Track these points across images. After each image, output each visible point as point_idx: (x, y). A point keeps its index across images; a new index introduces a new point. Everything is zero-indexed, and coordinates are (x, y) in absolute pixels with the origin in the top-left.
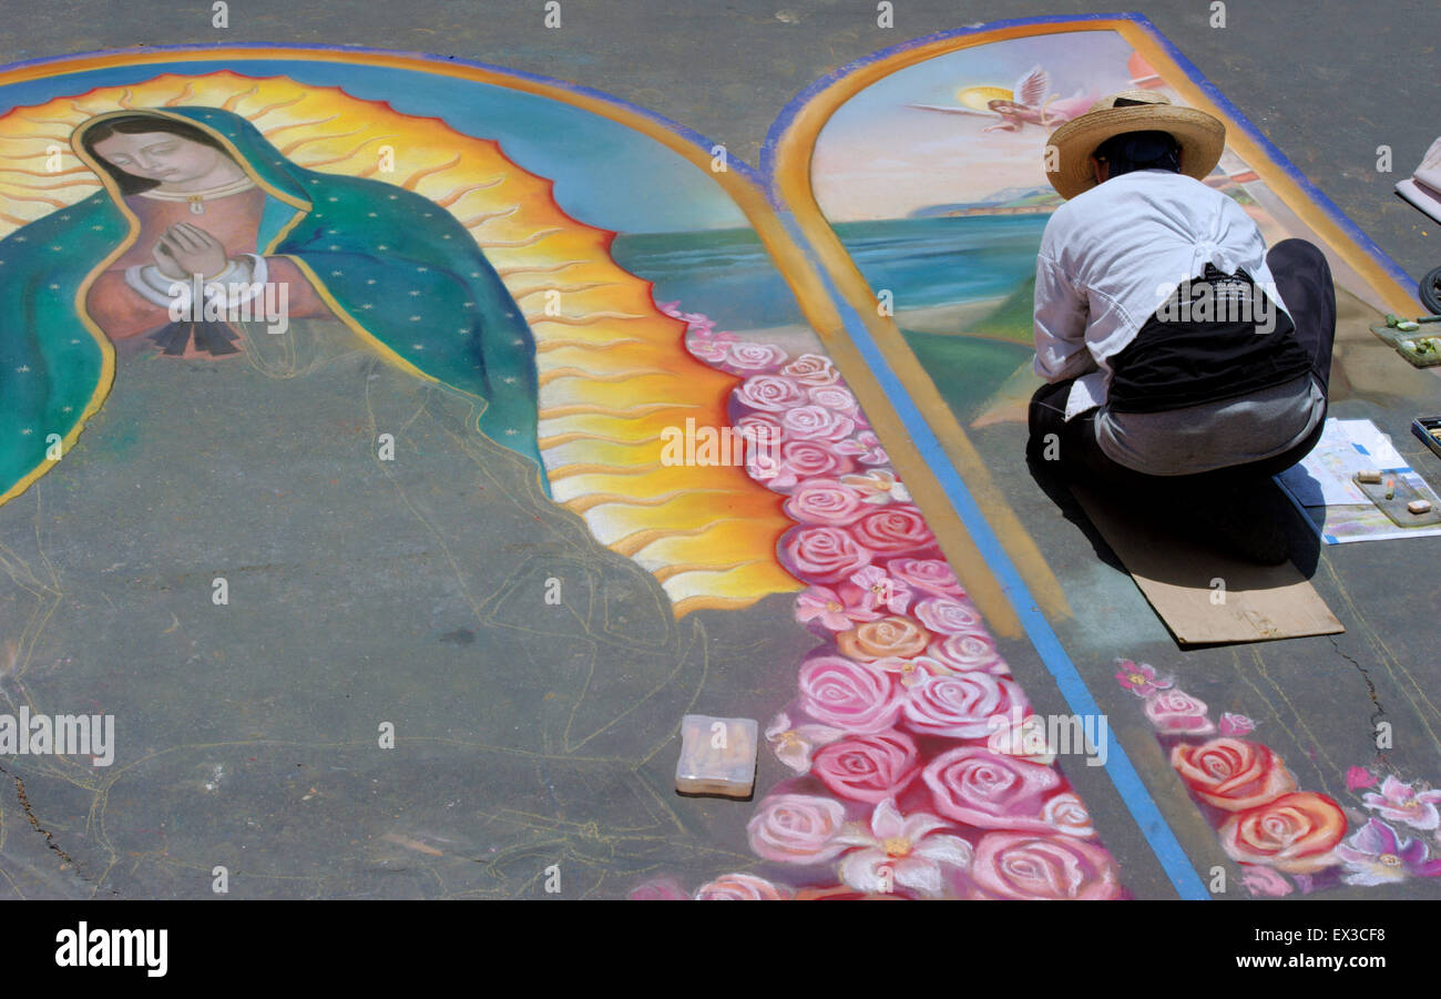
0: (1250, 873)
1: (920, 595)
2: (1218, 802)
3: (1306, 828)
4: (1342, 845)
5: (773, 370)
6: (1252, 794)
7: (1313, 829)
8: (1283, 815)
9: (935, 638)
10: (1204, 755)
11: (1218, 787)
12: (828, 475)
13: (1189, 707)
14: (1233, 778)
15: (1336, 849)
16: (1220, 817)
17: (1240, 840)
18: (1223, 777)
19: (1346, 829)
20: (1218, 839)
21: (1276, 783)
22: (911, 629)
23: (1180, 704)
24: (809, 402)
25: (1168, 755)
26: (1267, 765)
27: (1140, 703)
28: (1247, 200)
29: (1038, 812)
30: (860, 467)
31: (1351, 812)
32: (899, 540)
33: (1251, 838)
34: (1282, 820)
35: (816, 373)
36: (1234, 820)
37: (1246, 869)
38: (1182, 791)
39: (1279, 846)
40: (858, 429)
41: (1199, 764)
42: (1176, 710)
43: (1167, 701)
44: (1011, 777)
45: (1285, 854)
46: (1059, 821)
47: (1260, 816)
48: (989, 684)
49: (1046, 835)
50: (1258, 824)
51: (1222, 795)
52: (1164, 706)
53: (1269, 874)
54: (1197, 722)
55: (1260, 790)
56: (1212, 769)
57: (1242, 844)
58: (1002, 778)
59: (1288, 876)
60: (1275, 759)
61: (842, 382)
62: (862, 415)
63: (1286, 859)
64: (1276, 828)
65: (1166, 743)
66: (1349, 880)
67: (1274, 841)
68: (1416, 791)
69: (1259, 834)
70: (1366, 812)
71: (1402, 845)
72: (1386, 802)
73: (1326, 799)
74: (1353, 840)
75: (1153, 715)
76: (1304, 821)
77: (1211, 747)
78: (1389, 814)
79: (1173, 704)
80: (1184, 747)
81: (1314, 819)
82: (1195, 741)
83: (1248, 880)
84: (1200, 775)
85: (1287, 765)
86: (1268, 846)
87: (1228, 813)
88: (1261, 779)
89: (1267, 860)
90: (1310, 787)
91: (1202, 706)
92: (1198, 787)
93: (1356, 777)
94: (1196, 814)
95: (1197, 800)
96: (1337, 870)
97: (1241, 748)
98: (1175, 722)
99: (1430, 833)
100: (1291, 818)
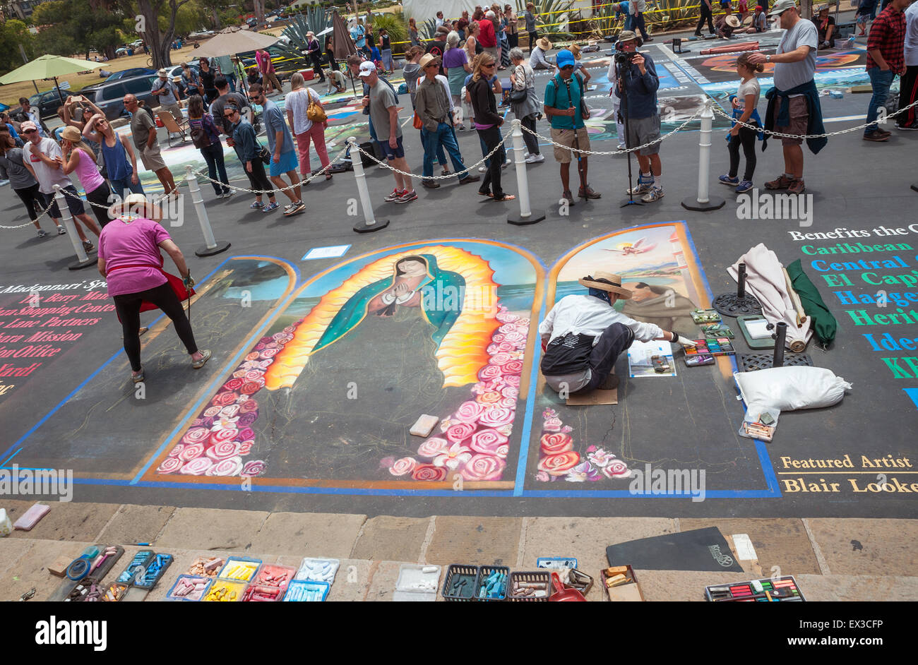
0: (540, 474)
1: (507, 386)
2: (546, 451)
3: (565, 462)
4: (572, 468)
5: (513, 323)
6: (557, 450)
7: (568, 463)
8: (562, 457)
9: (503, 398)
10: (552, 437)
11: (549, 447)
12: (506, 351)
13: (557, 423)
14: (556, 444)
15: (570, 469)
16: (543, 456)
17: (545, 463)
18: (552, 444)
19: (578, 463)
20: (539, 462)
21: (566, 448)
22: (498, 395)
23: (555, 422)
24: (516, 331)
25: (542, 436)
26: (568, 442)
27: (544, 420)
28: (680, 274)
29: (495, 450)
30: (516, 349)
31: (582, 459)
32: (512, 370)
33: (548, 463)
34: (561, 459)
35: (524, 323)
36: (547, 458)
37: (540, 472)
38: (538, 448)
40: (524, 339)
41: (548, 440)
42: (553, 424)
44: (495, 438)
45: (554, 469)
46: (499, 452)
47: (555, 457)
48: (507, 411)
49: (493, 456)
50: (553, 459)
51: (548, 450)
52: (550, 422)
53: (545, 474)
54: (556, 428)
55: (560, 450)
56: (551, 442)
57: (544, 465)
58: (492, 439)
59: (550, 476)
60: (571, 441)
61: (529, 326)
62: (527, 335)
63: (553, 471)
64: (557, 461)
65: (544, 433)
66: (567, 479)
67: (554, 465)
68: (606, 454)
69: (551, 462)
70: (586, 459)
71: (590, 471)
72: (594, 457)
73: (577, 454)
74: (577, 467)
75: (545, 425)
76: (566, 459)
77: (555, 435)
78: (593, 460)
79: (553, 422)
80: (548, 434)
81: (570, 459)
82: (552, 433)
83: (538, 476)
84: (546, 443)
85: (574, 443)
86: (551, 466)
87: (546, 455)
88: (563, 446)
89: (548, 470)
90: (575, 449)
91: (561, 423)
92: (544, 446)
93: (591, 449)
94: (538, 455)
95: (541, 450)
96: (566, 476)
97: (564, 436)
98: (550, 427)
99: (601, 468)
100: (564, 459)
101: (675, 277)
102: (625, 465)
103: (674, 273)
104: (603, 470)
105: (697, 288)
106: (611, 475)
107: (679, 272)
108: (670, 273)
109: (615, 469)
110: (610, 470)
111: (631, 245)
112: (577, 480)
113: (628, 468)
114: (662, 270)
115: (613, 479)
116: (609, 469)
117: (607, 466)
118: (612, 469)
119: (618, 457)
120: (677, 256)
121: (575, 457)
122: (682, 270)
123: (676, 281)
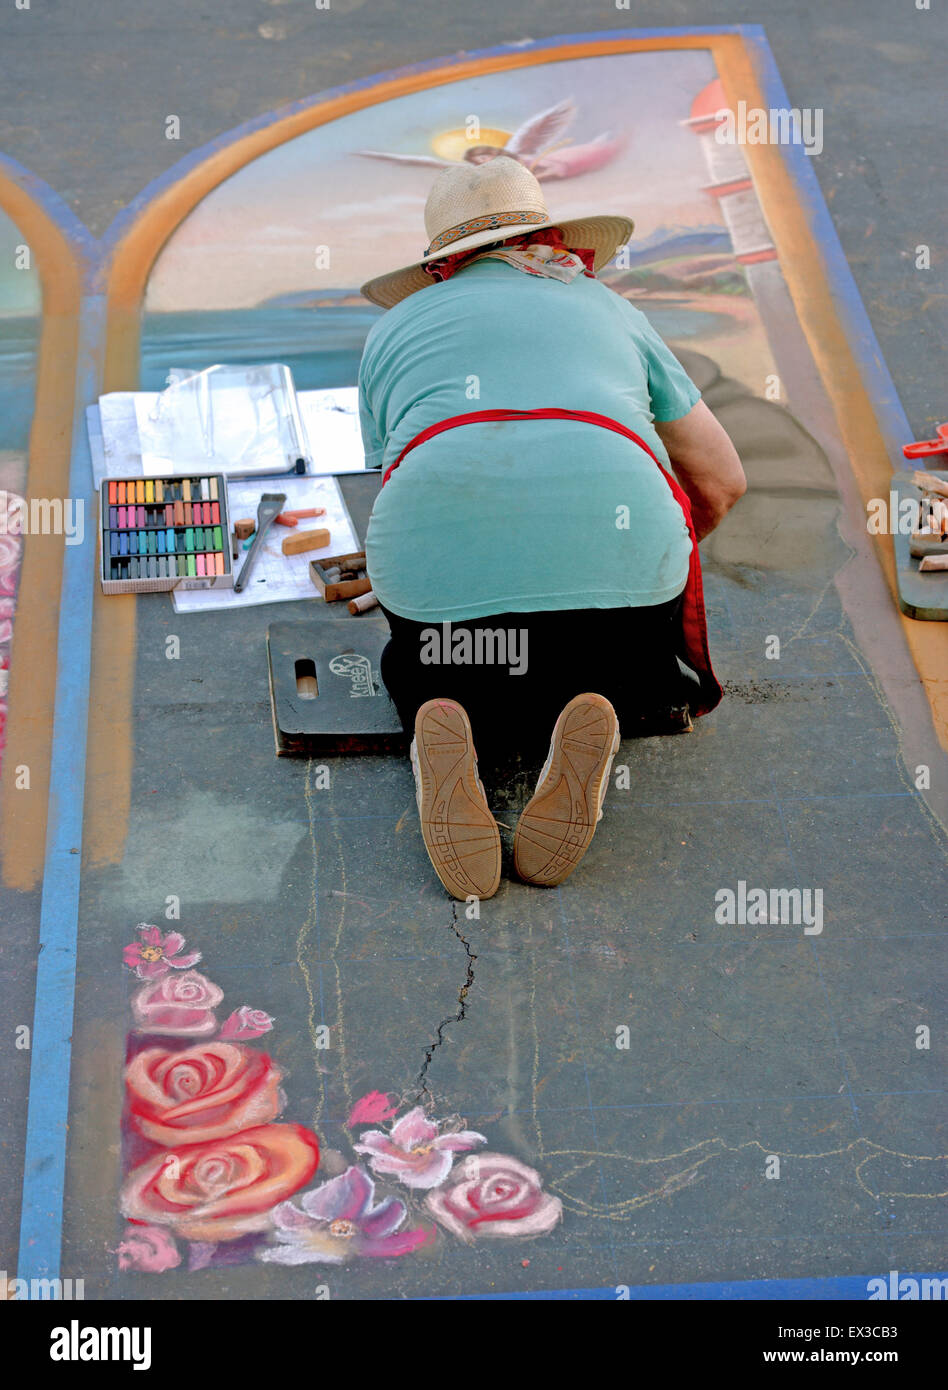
0: (134, 1238)
2: (154, 1132)
3: (254, 1176)
4: (288, 1203)
6: (208, 1123)
7: (263, 1178)
8: (234, 1155)
10: (177, 1065)
11: (166, 1111)
13: (199, 994)
14: (199, 1098)
15: (276, 1208)
16: (147, 1151)
17: (153, 1188)
18: (183, 1096)
19: (313, 1176)
20: (124, 1181)
21: (253, 1110)
23: (188, 992)
25: (129, 1059)
26: (255, 1084)
27: (136, 986)
28: (740, 289)
31: (331, 1157)
33: (167, 1186)
34: (227, 1164)
36: (159, 1158)
37: (133, 1230)
38: (115, 1114)
39: (200, 1199)
41: (162, 1078)
42: (178, 1000)
43: (173, 987)
45: (201, 1212)
47: (201, 1155)
50: (191, 1167)
51: (165, 1124)
52: (165, 994)
53: (156, 1237)
54: (195, 1018)
55: (223, 1119)
56: (176, 1087)
57: (151, 1195)
59: (184, 1246)
60: (273, 1076)
62: (15, 576)
63: (196, 1219)
64: (213, 1175)
65: (136, 1045)
66: (266, 1256)
67: (197, 1191)
68: (441, 1131)
69: (182, 1183)
70: (350, 1157)
71: (370, 1209)
72: (389, 1146)
73: (307, 1136)
74: (308, 1197)
75: (142, 1005)
76: (256, 1165)
77: (194, 1053)
78: (382, 1162)
79: (179, 991)
80: (156, 1052)
81: (273, 1163)
82: (178, 1044)
83: (124, 1248)
84: (154, 1093)
85: (286, 1084)
86: (185, 1198)
87: (158, 1148)
88: (236, 1103)
89: (171, 1218)
90: (293, 1118)
91: (217, 996)
92: (141, 1108)
93: (372, 1108)
94: (116, 1148)
95: (129, 1127)
96: (258, 1239)
97: (234, 1057)
98: (164, 1018)
99: (422, 1194)
100: (242, 1160)
101: (720, 303)
102: (533, 1177)
103: (714, 286)
104: (434, 1203)
105: (819, 359)
106: (472, 1224)
107: (737, 279)
108: (694, 286)
109: (488, 1197)
110: (464, 1204)
111: (506, 139)
112: (314, 1258)
113: (546, 1188)
114: (662, 266)
115: (482, 1242)
116: (459, 1196)
117: (449, 1185)
118: (472, 1197)
119: (496, 1144)
120: (724, 202)
121: (299, 1155)
122: (749, 273)
123: (725, 324)
